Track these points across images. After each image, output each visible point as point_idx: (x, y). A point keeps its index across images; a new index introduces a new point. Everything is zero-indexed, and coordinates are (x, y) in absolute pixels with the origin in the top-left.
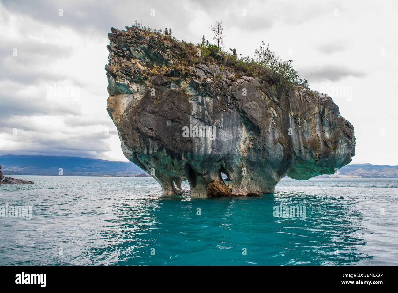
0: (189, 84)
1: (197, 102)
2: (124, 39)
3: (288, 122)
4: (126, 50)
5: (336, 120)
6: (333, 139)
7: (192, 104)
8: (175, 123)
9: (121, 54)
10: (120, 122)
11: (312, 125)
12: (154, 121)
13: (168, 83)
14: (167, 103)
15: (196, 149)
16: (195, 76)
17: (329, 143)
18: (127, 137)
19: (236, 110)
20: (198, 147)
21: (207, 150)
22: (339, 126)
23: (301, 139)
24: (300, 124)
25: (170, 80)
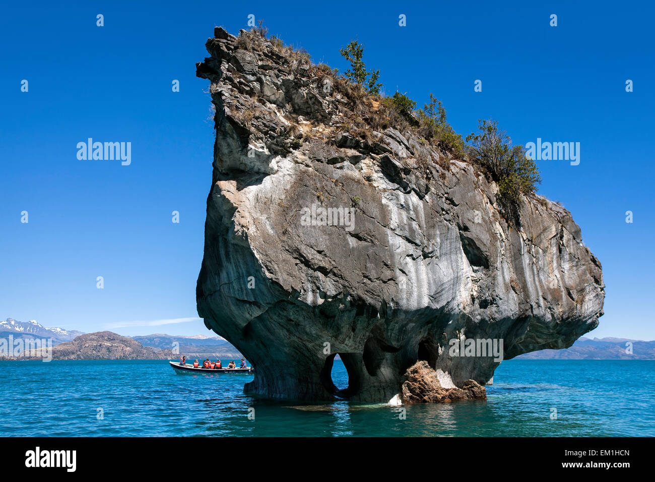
0: (378, 166)
1: (397, 204)
2: (251, 56)
3: (520, 250)
4: (254, 81)
5: (579, 251)
6: (578, 285)
7: (388, 206)
8: (364, 243)
9: (247, 89)
10: (255, 234)
11: (548, 258)
12: (324, 236)
13: (340, 160)
14: (344, 200)
15: (405, 296)
16: (391, 153)
17: (573, 292)
18: (276, 267)
19: (454, 225)
20: (407, 293)
21: (421, 299)
22: (584, 263)
23: (537, 283)
24: (534, 255)
25: (343, 155)
